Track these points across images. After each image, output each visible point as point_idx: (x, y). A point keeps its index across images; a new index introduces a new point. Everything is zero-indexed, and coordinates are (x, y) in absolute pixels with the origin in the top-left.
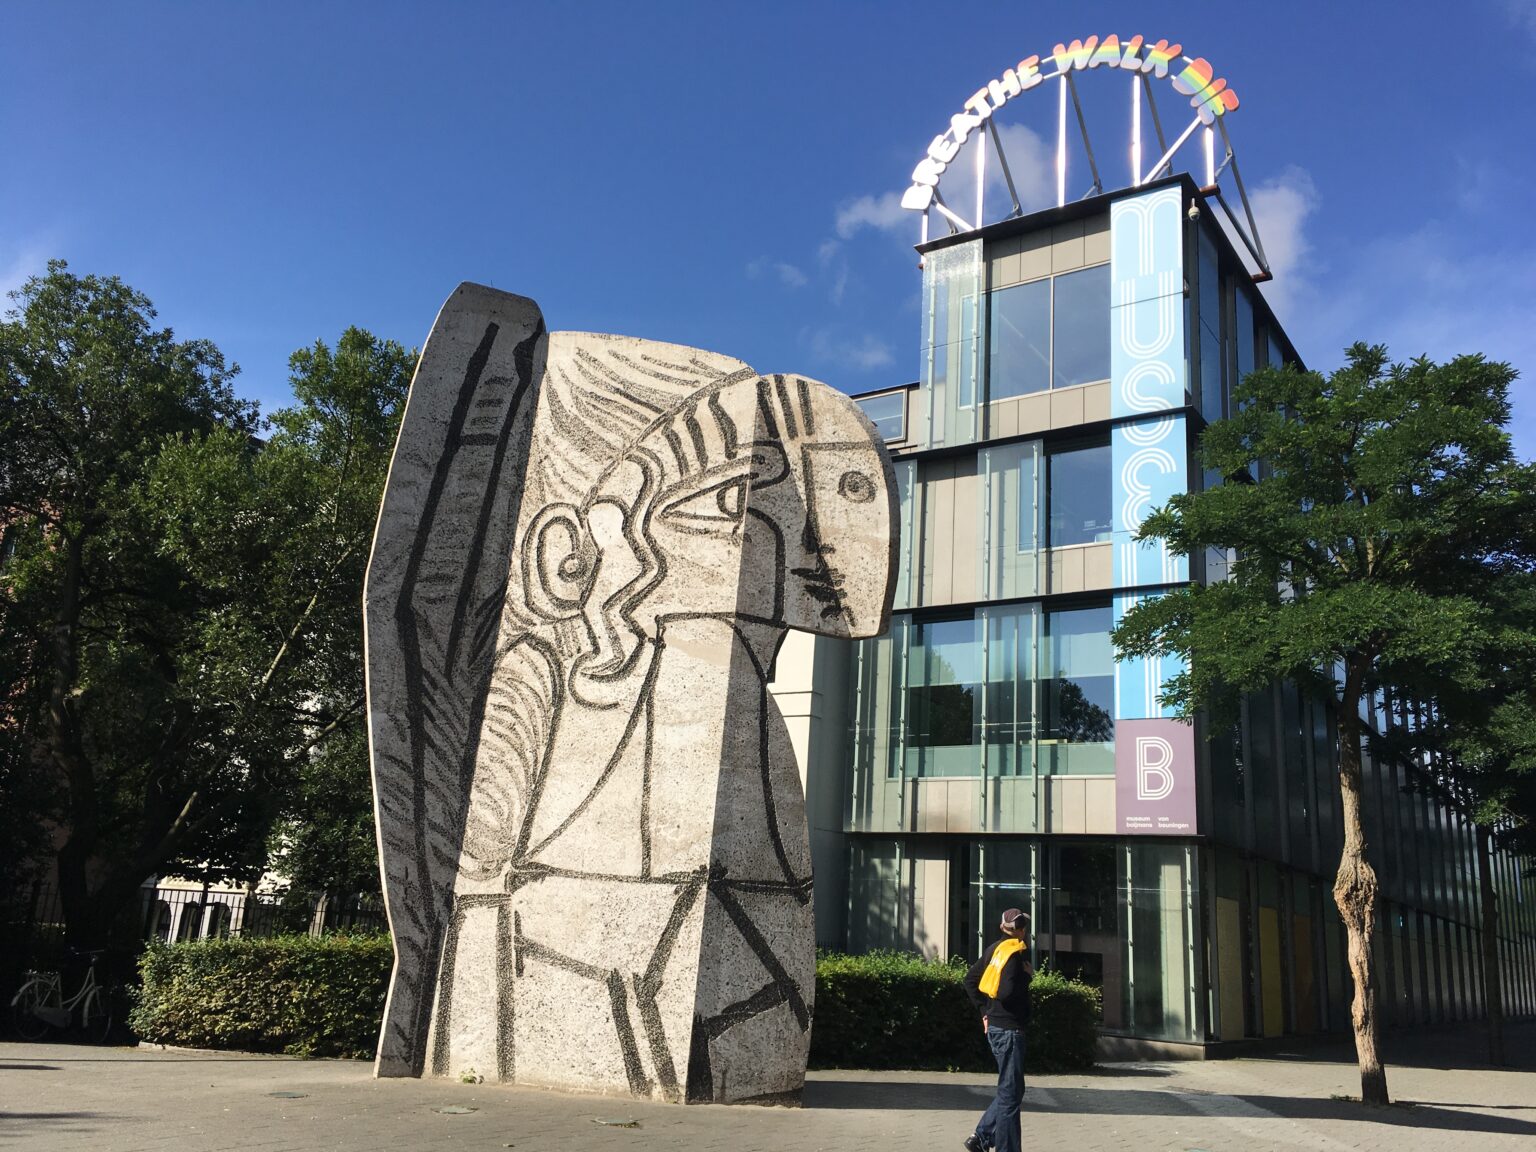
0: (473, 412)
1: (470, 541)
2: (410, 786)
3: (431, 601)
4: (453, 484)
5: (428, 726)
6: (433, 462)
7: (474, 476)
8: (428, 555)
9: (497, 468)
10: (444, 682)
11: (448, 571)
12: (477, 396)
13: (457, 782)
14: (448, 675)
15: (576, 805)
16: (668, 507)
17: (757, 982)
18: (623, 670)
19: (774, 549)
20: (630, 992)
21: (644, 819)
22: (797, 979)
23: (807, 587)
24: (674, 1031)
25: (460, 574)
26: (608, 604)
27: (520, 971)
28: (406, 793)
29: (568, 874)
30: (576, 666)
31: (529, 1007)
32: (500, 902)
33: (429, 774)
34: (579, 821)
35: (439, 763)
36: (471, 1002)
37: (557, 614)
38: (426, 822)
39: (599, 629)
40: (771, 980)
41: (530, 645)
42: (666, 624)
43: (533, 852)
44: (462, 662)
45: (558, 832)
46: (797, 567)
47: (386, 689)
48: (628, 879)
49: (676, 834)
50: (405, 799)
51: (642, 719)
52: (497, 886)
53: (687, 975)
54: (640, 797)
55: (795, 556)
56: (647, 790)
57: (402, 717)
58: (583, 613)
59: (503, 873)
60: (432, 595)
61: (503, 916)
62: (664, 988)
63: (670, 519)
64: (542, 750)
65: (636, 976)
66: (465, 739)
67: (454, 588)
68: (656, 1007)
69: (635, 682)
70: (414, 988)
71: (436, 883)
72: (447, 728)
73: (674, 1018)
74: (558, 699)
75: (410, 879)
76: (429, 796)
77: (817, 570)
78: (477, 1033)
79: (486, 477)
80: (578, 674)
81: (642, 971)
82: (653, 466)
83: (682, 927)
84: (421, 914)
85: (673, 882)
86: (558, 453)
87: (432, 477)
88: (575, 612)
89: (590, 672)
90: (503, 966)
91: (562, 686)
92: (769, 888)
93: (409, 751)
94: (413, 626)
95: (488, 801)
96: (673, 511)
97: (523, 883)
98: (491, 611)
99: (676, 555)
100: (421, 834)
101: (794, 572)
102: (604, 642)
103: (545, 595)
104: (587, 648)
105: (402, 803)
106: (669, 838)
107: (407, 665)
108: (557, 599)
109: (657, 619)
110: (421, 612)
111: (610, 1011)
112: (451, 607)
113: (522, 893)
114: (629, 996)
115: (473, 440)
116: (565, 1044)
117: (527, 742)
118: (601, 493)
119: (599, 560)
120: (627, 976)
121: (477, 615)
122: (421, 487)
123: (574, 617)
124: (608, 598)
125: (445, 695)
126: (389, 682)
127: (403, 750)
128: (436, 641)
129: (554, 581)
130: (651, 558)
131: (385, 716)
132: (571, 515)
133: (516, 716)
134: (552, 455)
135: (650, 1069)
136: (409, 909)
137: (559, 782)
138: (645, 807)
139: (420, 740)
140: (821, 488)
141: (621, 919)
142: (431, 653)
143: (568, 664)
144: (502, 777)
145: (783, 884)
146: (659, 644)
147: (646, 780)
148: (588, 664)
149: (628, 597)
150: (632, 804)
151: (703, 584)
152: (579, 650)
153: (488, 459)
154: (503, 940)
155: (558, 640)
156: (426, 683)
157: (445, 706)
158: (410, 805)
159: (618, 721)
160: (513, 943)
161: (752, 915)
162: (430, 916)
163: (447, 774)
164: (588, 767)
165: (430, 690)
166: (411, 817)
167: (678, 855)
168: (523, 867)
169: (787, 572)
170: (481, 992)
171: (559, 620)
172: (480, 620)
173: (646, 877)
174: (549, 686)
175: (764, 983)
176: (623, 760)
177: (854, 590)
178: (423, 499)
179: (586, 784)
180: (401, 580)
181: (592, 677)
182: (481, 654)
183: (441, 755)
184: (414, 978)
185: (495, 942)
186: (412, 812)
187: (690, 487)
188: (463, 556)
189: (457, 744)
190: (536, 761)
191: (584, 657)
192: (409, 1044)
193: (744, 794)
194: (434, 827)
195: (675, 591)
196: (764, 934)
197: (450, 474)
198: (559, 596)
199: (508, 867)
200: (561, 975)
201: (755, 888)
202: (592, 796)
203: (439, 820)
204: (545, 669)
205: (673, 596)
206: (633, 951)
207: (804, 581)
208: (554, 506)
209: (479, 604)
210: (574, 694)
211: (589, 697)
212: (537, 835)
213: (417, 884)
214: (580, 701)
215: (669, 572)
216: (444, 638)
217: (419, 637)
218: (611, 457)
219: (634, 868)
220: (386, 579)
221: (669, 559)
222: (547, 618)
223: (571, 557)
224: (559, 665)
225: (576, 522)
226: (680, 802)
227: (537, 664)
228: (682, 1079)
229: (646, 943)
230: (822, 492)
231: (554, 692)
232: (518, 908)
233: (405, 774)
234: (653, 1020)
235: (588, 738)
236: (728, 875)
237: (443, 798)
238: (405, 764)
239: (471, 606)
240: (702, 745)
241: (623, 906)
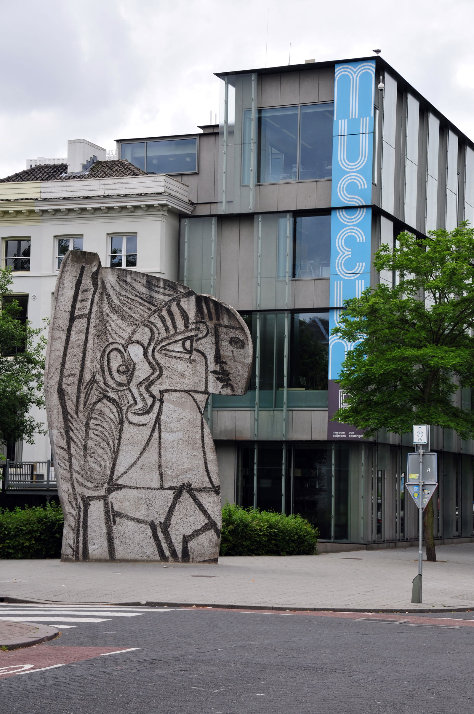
0: (78, 305)
1: (80, 359)
2: (67, 457)
3: (69, 385)
4: (74, 336)
5: (71, 434)
6: (66, 328)
7: (80, 332)
8: (67, 367)
9: (88, 328)
10: (75, 416)
11: (74, 372)
12: (79, 298)
13: (82, 454)
14: (77, 413)
15: (132, 462)
16: (162, 346)
17: (203, 523)
18: (147, 411)
19: (204, 364)
20: (159, 528)
21: (160, 467)
22: (216, 521)
23: (216, 377)
24: (176, 540)
25: (78, 373)
26: (140, 384)
27: (115, 523)
28: (66, 460)
29: (130, 487)
30: (128, 409)
31: (119, 535)
32: (104, 499)
33: (73, 452)
34: (133, 468)
35: (76, 448)
36: (96, 534)
37: (118, 388)
38: (73, 470)
39: (136, 395)
40: (207, 522)
41: (107, 400)
42: (164, 394)
43: (116, 480)
44: (81, 408)
45: (126, 472)
46: (213, 370)
47: (56, 421)
48: (155, 489)
49: (173, 472)
50: (66, 462)
51: (157, 430)
52: (102, 493)
53: (179, 521)
54: (157, 459)
55: (212, 366)
56: (160, 456)
57: (62, 431)
58: (129, 388)
59: (104, 488)
60: (69, 383)
61: (106, 504)
62: (171, 526)
63: (163, 352)
64: (116, 441)
65: (160, 522)
66: (84, 437)
67: (76, 379)
68: (168, 532)
69: (153, 416)
70: (73, 530)
71: (78, 492)
72: (78, 434)
73: (175, 536)
74: (121, 422)
75: (69, 491)
76: (74, 460)
77: (220, 370)
78: (99, 545)
79: (85, 332)
80: (129, 413)
81: (163, 520)
82: (154, 329)
83: (177, 505)
84: (74, 504)
85: (172, 489)
86: (113, 321)
87: (66, 334)
88: (125, 388)
89: (133, 412)
90: (108, 521)
91: (122, 417)
92: (205, 490)
93: (66, 444)
94: (64, 395)
95: (95, 461)
96: (164, 348)
97: (113, 491)
98: (90, 386)
99: (166, 366)
100: (72, 475)
101: (211, 372)
102: (139, 400)
103: (112, 380)
104: (132, 402)
105: (65, 464)
106: (170, 474)
107: (63, 411)
108: (117, 382)
109: (160, 391)
110: (66, 390)
111: (151, 535)
112: (76, 386)
113: (113, 495)
114: (158, 529)
115: (79, 317)
116: (134, 547)
117: (110, 439)
118: (133, 339)
119: (134, 367)
120: (157, 522)
121: (85, 388)
122: (62, 339)
123: (126, 389)
124: (139, 382)
125: (76, 421)
126: (57, 418)
127: (64, 444)
128: (72, 401)
129: (116, 375)
130: (156, 367)
131: (57, 431)
132: (121, 347)
133: (104, 428)
134: (110, 321)
135: (167, 553)
136: (70, 502)
137: (124, 454)
138: (160, 463)
139: (69, 439)
140: (222, 341)
141: (153, 503)
142: (70, 405)
143: (124, 408)
144: (100, 452)
145: (210, 488)
146: (162, 401)
147: (160, 453)
148: (133, 408)
149: (148, 382)
150: (155, 462)
151: (178, 379)
152: (128, 403)
153: (84, 324)
154: (107, 512)
155: (119, 398)
156: (69, 417)
157: (76, 426)
158: (68, 464)
159: (146, 432)
160: (111, 513)
161: (200, 499)
162: (77, 505)
163: (79, 451)
164: (136, 448)
165: (71, 420)
166: (68, 468)
167: (174, 480)
168: (113, 485)
169: (209, 372)
170: (100, 531)
171: (119, 390)
172: (86, 390)
173: (162, 488)
174: (117, 417)
175: (205, 523)
176: (150, 445)
177: (234, 379)
178: (63, 344)
179: (135, 454)
180: (58, 378)
181: (135, 413)
182: (87, 404)
183: (77, 445)
184: (73, 527)
185: (103, 513)
186: (68, 467)
187: (171, 339)
188: (78, 365)
189: (81, 440)
190: (114, 446)
191: (131, 406)
192: (74, 551)
193: (196, 457)
194: (76, 471)
195: (167, 381)
196: (204, 506)
197: (72, 332)
198: (118, 381)
199: (106, 485)
200: (131, 524)
201: (201, 490)
202: (138, 459)
203: (77, 469)
204: (115, 410)
205: (166, 382)
206: (159, 514)
207: (215, 376)
208: (113, 343)
209: (85, 384)
210: (128, 420)
211: (134, 421)
212: (117, 474)
213: (72, 493)
214: (131, 423)
215: (164, 373)
216: (74, 399)
217: (66, 399)
218: (135, 324)
219: (157, 485)
220: (53, 378)
221: (163, 368)
222: (114, 389)
223: (122, 365)
224: (121, 408)
225: (123, 350)
226: (174, 461)
227: (111, 408)
228: (180, 556)
229: (163, 511)
230: (223, 342)
231: (119, 418)
232: (112, 500)
233: (65, 452)
234: (168, 537)
235: (135, 437)
236: (192, 487)
237: (78, 460)
238: (65, 449)
239: (83, 385)
240: (181, 440)
241: (153, 498)
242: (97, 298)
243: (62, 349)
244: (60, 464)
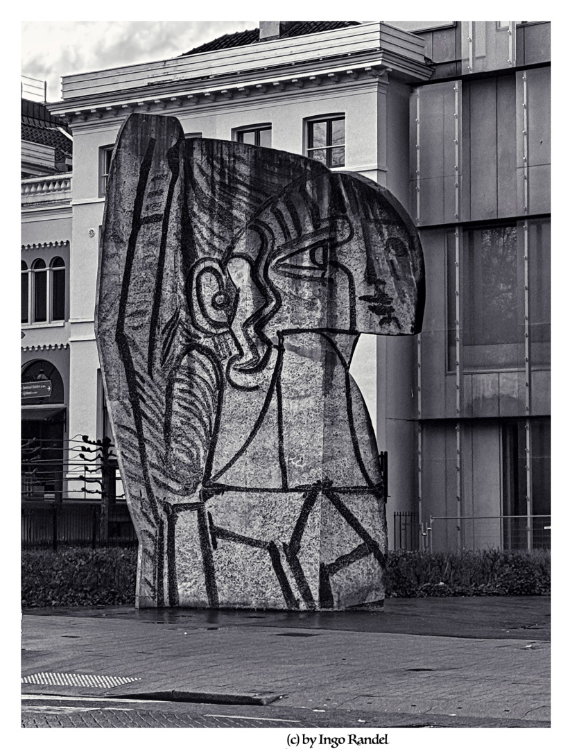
0: (146, 202)
2: (136, 443)
3: (135, 328)
4: (140, 252)
5: (142, 405)
6: (126, 238)
7: (152, 243)
8: (130, 300)
9: (164, 237)
10: (148, 378)
11: (143, 308)
12: (148, 190)
13: (162, 438)
14: (150, 373)
15: (239, 448)
16: (279, 260)
17: (354, 544)
18: (259, 366)
19: (347, 286)
20: (282, 553)
21: (281, 455)
22: (377, 540)
23: (369, 307)
24: (309, 573)
25: (150, 308)
26: (246, 325)
27: (215, 547)
28: (134, 447)
29: (237, 489)
30: (229, 364)
31: (222, 565)
32: (198, 507)
33: (146, 435)
34: (241, 458)
35: (151, 428)
36: (187, 564)
37: (213, 331)
38: (148, 463)
39: (242, 340)
40: (362, 542)
41: (198, 351)
42: (285, 337)
43: (214, 477)
44: (157, 365)
45: (229, 466)
46: (363, 295)
47: (116, 386)
48: (274, 490)
49: (301, 463)
51: (275, 396)
52: (194, 499)
53: (314, 542)
54: (277, 442)
55: (361, 290)
56: (281, 438)
57: (127, 401)
58: (231, 330)
59: (198, 490)
60: (136, 325)
61: (201, 516)
62: (301, 550)
63: (280, 269)
64: (214, 416)
65: (284, 544)
66: (164, 411)
67: (147, 318)
68: (298, 560)
69: (268, 373)
70: (152, 558)
71: (157, 498)
72: (153, 406)
73: (308, 566)
74: (220, 386)
75: (143, 497)
76: (148, 448)
77: (375, 295)
78: (194, 581)
79: (159, 243)
80: (231, 370)
81: (288, 541)
82: (266, 232)
83: (309, 516)
84: (151, 516)
85: (301, 491)
86: (203, 224)
87: (127, 248)
88: (225, 330)
89: (238, 367)
90: (204, 543)
91: (222, 376)
92: (357, 490)
93: (133, 422)
94: (127, 345)
95: (183, 448)
96: (282, 263)
97: (212, 496)
98: (171, 329)
99: (287, 292)
100: (145, 471)
101: (360, 298)
102: (245, 349)
103: (204, 319)
104: (235, 352)
105: (133, 453)
106: (297, 466)
107: (126, 370)
108: (213, 321)
109: (278, 333)
110: (130, 336)
111: (271, 564)
112: (147, 331)
113: (211, 501)
114: (281, 555)
115: (149, 220)
116: (246, 584)
117: (203, 412)
118: (235, 251)
119: (237, 296)
120: (279, 544)
121: (163, 333)
122: (121, 257)
123: (225, 332)
124: (245, 320)
125: (150, 386)
126: (117, 381)
127: (130, 422)
128: (141, 354)
129: (210, 310)
130: (271, 294)
131: (117, 402)
132: (216, 266)
133: (195, 396)
134: (199, 224)
135: (297, 594)
136: (145, 514)
137: (226, 436)
138: (281, 449)
139: (139, 415)
140: (375, 246)
141: (272, 514)
142: (139, 361)
143: (225, 363)
144: (191, 434)
145: (366, 487)
146: (281, 349)
147: (280, 431)
148: (237, 362)
149: (259, 319)
150: (273, 447)
151: (305, 311)
152: (230, 354)
153: (158, 231)
154: (202, 529)
155: (216, 347)
156: (138, 380)
157: (150, 393)
158: (138, 453)
160: (209, 530)
161: (349, 506)
162: (156, 518)
163: (157, 433)
164: (243, 425)
165: (141, 384)
166: (139, 460)
167: (303, 475)
168: (210, 486)
169: (357, 299)
170: (193, 558)
171: (215, 334)
172: (165, 336)
173: (285, 489)
174: (214, 376)
175: (358, 544)
176: (265, 421)
177: (399, 307)
178: (123, 264)
179: (243, 436)
180: (116, 317)
181: (241, 370)
182: (168, 358)
183: (152, 423)
184: (152, 553)
185: (198, 530)
186: (139, 458)
187: (292, 248)
188: (150, 297)
189: (160, 415)
190: (210, 424)
191: (235, 358)
192: (154, 590)
193: (339, 437)
194: (153, 466)
195: (287, 315)
196: (356, 516)
197: (137, 245)
198: (214, 319)
199: (200, 487)
200: (240, 547)
201: (350, 491)
202: (248, 442)
203: (155, 462)
204: (210, 366)
205: (287, 318)
206: (281, 530)
207: (368, 304)
208: (204, 260)
209: (163, 327)
210: (230, 381)
211: (240, 383)
212: (216, 468)
213: (147, 499)
214: (234, 386)
215: (283, 303)
216: (145, 351)
217: (131, 351)
218: (238, 227)
219: (276, 483)
220: (108, 318)
221: (282, 295)
222: (208, 334)
223: (220, 293)
224: (218, 363)
225: (220, 270)
226: (302, 444)
227: (204, 363)
228: (316, 598)
229: (288, 526)
230: (376, 248)
231: (217, 380)
233: (133, 436)
234: (297, 568)
235: (241, 408)
236: (334, 485)
237: (155, 448)
238: (132, 430)
239: (159, 328)
240: (313, 410)
241: (273, 505)
242: (177, 189)
243: (122, 271)
244: (126, 455)
